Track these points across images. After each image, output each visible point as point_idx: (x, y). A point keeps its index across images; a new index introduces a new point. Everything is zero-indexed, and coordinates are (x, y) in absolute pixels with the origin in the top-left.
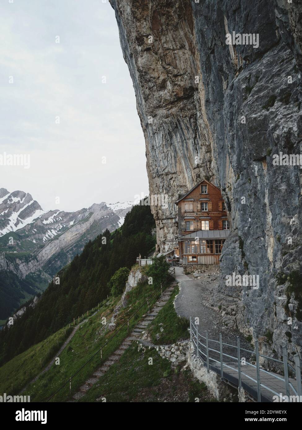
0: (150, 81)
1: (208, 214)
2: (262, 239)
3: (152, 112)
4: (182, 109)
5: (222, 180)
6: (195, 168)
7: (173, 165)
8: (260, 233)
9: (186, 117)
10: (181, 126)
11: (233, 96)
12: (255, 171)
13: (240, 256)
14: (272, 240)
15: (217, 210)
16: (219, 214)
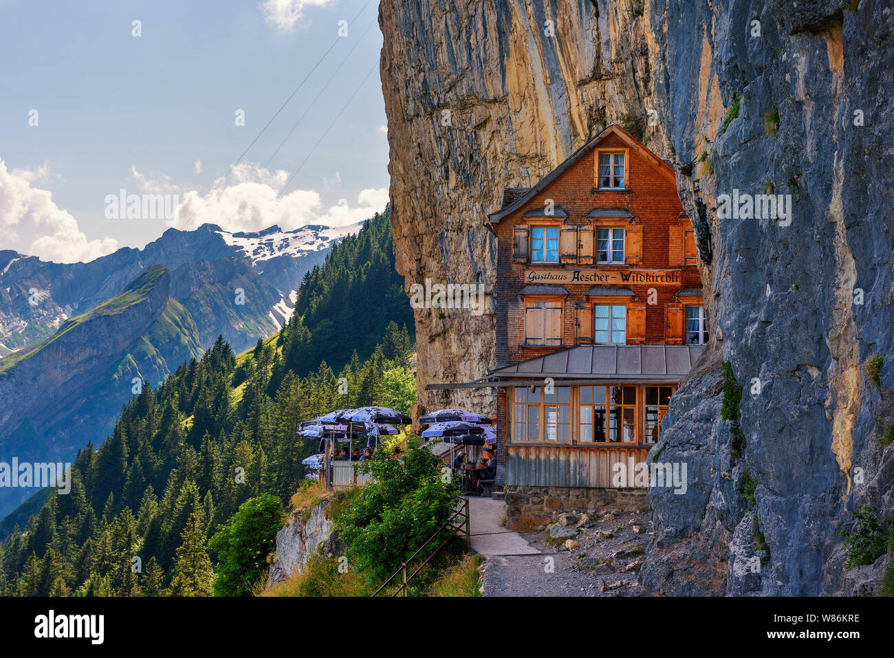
1: (626, 278)
2: (815, 373)
5: (678, 129)
6: (583, 83)
7: (494, 65)
8: (806, 351)
12: (794, 80)
15: (663, 261)
16: (670, 277)
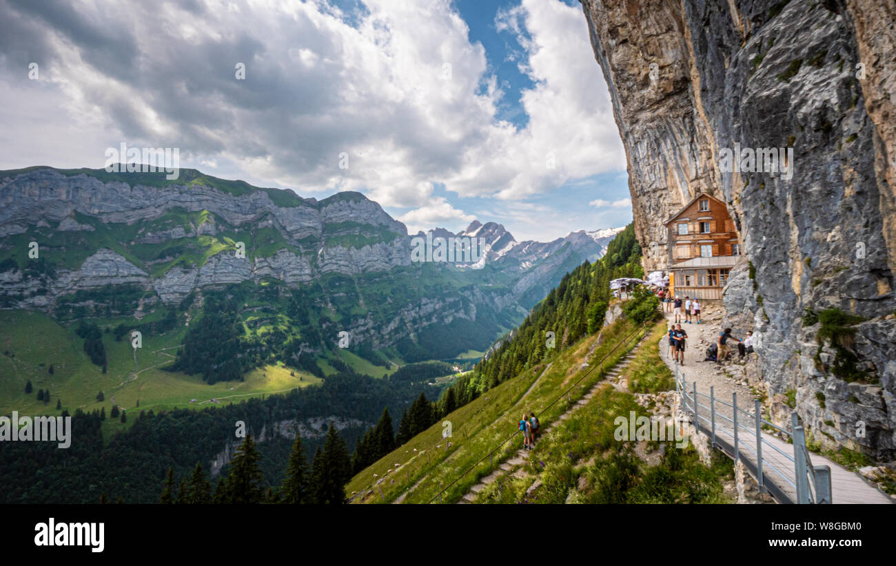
0: (628, 79)
1: (711, 236)
2: (784, 264)
3: (633, 117)
4: (672, 108)
5: (727, 191)
6: (692, 181)
7: (663, 179)
8: (780, 256)
9: (678, 117)
10: (671, 129)
11: (738, 75)
13: (751, 289)
14: (799, 265)
15: (723, 231)
16: (726, 235)
